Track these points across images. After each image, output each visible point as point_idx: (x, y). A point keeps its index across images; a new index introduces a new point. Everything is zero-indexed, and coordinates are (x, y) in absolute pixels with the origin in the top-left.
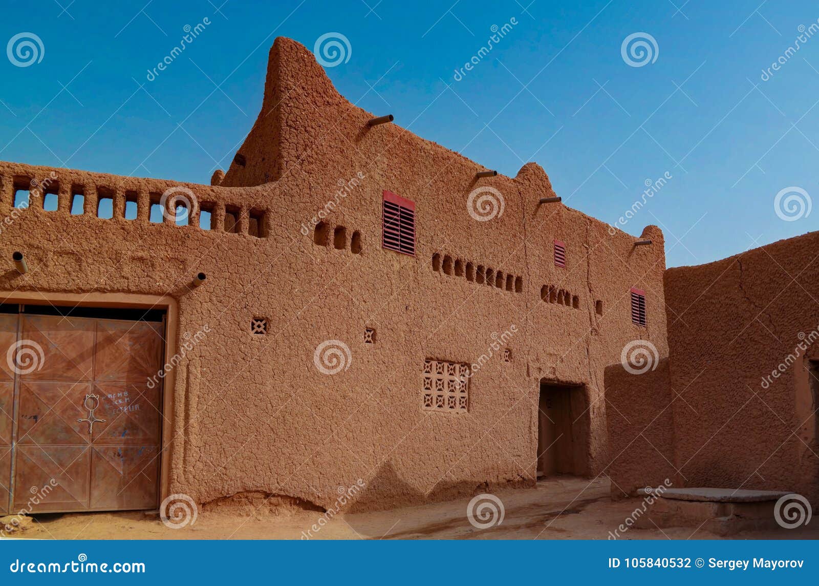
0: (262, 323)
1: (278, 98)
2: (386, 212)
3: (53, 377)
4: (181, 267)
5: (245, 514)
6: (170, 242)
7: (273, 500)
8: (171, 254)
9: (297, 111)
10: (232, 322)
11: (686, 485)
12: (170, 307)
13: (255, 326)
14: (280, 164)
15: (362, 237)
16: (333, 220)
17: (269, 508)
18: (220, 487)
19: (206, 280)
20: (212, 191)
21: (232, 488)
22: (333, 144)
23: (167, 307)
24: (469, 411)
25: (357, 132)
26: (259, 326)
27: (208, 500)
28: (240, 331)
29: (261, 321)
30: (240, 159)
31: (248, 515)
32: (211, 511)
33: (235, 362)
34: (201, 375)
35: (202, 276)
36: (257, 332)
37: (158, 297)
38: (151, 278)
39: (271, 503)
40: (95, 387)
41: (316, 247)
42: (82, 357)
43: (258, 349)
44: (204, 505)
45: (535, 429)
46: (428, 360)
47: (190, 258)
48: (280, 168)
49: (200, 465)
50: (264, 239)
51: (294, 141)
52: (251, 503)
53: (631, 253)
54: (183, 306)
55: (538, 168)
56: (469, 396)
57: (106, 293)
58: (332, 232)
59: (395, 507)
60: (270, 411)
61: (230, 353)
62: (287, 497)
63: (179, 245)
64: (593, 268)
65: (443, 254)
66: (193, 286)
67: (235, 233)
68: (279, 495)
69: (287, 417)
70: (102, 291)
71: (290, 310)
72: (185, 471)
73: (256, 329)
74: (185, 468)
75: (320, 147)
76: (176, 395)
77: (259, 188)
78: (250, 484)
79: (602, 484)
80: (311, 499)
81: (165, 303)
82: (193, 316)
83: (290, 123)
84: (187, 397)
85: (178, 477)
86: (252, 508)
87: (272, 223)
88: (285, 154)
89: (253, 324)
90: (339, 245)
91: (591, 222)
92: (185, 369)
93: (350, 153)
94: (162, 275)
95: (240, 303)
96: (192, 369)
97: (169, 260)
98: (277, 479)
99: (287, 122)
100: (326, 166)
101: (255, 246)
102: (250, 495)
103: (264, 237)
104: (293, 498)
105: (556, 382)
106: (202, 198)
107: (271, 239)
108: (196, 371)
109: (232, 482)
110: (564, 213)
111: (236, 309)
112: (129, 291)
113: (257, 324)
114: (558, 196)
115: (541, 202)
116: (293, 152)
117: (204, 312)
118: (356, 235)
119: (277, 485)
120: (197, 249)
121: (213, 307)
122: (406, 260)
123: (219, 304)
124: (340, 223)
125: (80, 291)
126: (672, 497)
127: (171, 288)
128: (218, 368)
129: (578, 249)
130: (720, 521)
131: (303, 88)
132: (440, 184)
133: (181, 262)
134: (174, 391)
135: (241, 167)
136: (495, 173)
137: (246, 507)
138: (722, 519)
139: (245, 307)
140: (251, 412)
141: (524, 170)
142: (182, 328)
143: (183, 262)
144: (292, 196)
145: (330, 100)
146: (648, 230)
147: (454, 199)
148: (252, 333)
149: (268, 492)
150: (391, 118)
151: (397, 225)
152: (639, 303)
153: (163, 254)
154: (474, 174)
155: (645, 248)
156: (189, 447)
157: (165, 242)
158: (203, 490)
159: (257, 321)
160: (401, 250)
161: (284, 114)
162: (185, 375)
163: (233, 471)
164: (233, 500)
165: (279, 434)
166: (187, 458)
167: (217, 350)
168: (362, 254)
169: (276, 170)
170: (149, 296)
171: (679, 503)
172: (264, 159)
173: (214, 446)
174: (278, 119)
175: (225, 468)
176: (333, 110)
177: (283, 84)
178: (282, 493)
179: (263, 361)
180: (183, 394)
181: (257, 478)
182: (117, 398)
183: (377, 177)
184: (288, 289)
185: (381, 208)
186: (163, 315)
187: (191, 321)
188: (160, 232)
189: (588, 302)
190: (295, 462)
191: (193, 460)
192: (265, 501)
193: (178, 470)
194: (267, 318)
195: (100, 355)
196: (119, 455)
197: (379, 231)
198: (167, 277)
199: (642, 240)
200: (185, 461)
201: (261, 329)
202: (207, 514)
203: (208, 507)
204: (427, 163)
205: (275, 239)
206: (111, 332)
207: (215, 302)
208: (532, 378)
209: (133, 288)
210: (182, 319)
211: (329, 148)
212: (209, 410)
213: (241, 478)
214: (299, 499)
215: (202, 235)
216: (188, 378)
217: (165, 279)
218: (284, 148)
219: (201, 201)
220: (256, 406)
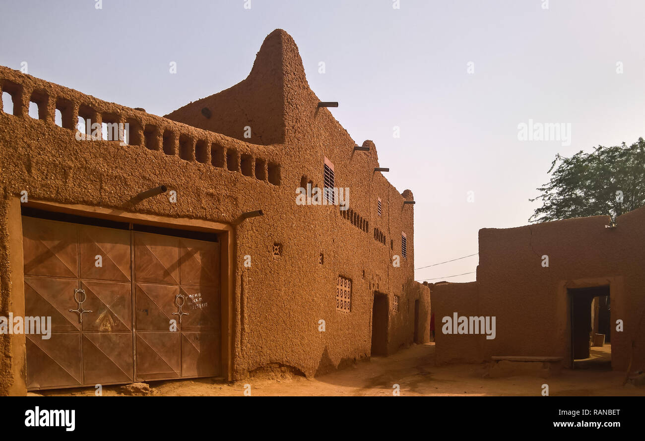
1: (281, 79)
3: (155, 281)
4: (234, 203)
5: (271, 378)
6: (227, 183)
7: (283, 369)
8: (228, 192)
9: (292, 91)
10: (263, 245)
12: (229, 232)
13: (275, 249)
14: (284, 131)
17: (281, 374)
18: (259, 360)
21: (265, 360)
23: (228, 231)
24: (350, 311)
25: (314, 110)
27: (253, 369)
28: (268, 252)
29: (277, 246)
31: (273, 379)
32: (254, 376)
33: (266, 274)
34: (249, 282)
36: (275, 254)
37: (223, 225)
38: (219, 210)
39: (282, 371)
40: (181, 289)
42: (173, 268)
43: (277, 265)
44: (250, 372)
45: (371, 324)
47: (240, 197)
48: (283, 134)
49: (249, 345)
50: (278, 186)
52: (273, 371)
54: (238, 233)
56: (351, 301)
57: (192, 219)
60: (283, 309)
61: (262, 267)
62: (289, 367)
63: (233, 187)
66: (243, 218)
67: (262, 180)
68: (286, 366)
69: (291, 313)
70: (190, 217)
71: (291, 239)
72: (241, 349)
73: (275, 251)
74: (242, 347)
76: (235, 296)
77: (273, 148)
78: (273, 358)
80: (300, 368)
81: (226, 230)
82: (244, 240)
83: (289, 100)
84: (242, 298)
85: (238, 354)
86: (274, 374)
87: (281, 175)
88: (287, 124)
89: (273, 248)
92: (240, 278)
93: (313, 126)
94: (225, 208)
95: (267, 232)
96: (244, 278)
97: (228, 198)
98: (286, 355)
99: (287, 99)
101: (274, 191)
102: (273, 365)
104: (292, 367)
106: (243, 152)
107: (282, 187)
108: (246, 279)
109: (265, 357)
111: (265, 237)
112: (205, 219)
113: (275, 247)
116: (291, 123)
117: (249, 237)
119: (286, 359)
120: (243, 190)
121: (254, 234)
122: (331, 207)
123: (257, 232)
125: (177, 216)
127: (229, 218)
128: (257, 277)
131: (294, 74)
132: (342, 153)
133: (234, 199)
134: (234, 293)
137: (271, 373)
139: (270, 236)
140: (274, 309)
142: (238, 248)
143: (236, 199)
144: (291, 156)
148: (273, 254)
149: (282, 363)
153: (223, 192)
154: (353, 147)
156: (244, 333)
157: (224, 183)
158: (250, 362)
159: (275, 245)
161: (285, 93)
162: (240, 282)
163: (266, 349)
164: (265, 369)
165: (287, 324)
167: (257, 265)
170: (217, 223)
173: (255, 333)
174: (281, 96)
175: (261, 347)
178: (287, 364)
179: (280, 274)
180: (239, 295)
181: (277, 354)
182: (195, 298)
183: (322, 145)
184: (290, 224)
185: (322, 168)
187: (243, 244)
191: (246, 342)
192: (279, 369)
193: (238, 350)
194: (281, 243)
195: (183, 266)
196: (197, 339)
198: (227, 209)
200: (241, 342)
201: (277, 252)
202: (253, 378)
203: (253, 374)
204: (338, 137)
206: (189, 249)
207: (255, 231)
208: (371, 290)
209: (209, 217)
210: (238, 242)
212: (253, 307)
213: (269, 354)
214: (294, 368)
215: (246, 180)
216: (242, 284)
217: (226, 211)
218: (286, 119)
219: (242, 153)
220: (277, 305)
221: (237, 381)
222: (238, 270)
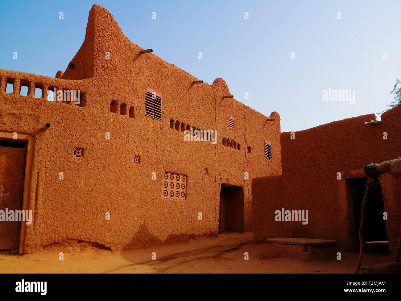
0: (81, 151)
1: (93, 36)
2: (147, 97)
4: (37, 120)
5: (67, 252)
6: (31, 106)
7: (83, 244)
8: (31, 113)
9: (103, 43)
10: (64, 150)
11: (289, 237)
12: (30, 141)
13: (76, 153)
14: (93, 70)
15: (135, 109)
16: (120, 100)
17: (80, 248)
18: (54, 237)
19: (50, 127)
20: (56, 81)
21: (60, 237)
22: (121, 61)
23: (28, 140)
24: (186, 199)
25: (134, 56)
26: (78, 153)
27: (47, 244)
28: (68, 155)
29: (80, 150)
30: (72, 66)
31: (69, 252)
32: (48, 250)
33: (65, 171)
34: (46, 177)
35: (48, 125)
36: (77, 156)
37: (23, 135)
38: (19, 125)
39: (81, 246)
41: (110, 113)
43: (78, 165)
44: (44, 247)
45: (218, 208)
46: (166, 173)
47: (42, 115)
48: (93, 71)
49: (43, 225)
50: (83, 107)
51: (101, 58)
52: (71, 246)
53: (265, 124)
54: (37, 140)
55: (223, 81)
56: (186, 191)
58: (119, 106)
59: (147, 247)
60: (83, 197)
61: (62, 166)
62: (90, 242)
63: (36, 108)
64: (247, 131)
65: (175, 120)
66: (43, 130)
67: (68, 103)
68: (86, 242)
69: (92, 200)
71: (95, 145)
72: (34, 228)
73: (77, 154)
74: (34, 227)
75: (114, 62)
76: (31, 188)
77: (81, 81)
78: (70, 236)
79: (249, 235)
80: (103, 243)
81: (27, 139)
82: (42, 146)
83: (99, 49)
84: (37, 189)
85: (30, 232)
86: (71, 248)
87: (88, 99)
88: (96, 65)
89: (75, 151)
90: (123, 112)
91: (247, 108)
92: (36, 174)
93: (130, 66)
94: (26, 123)
95: (68, 140)
96: (41, 174)
97: (30, 116)
98: (85, 233)
99: (97, 48)
100: (117, 72)
101: (78, 111)
102: (70, 241)
103: (83, 106)
104: (94, 243)
105: (228, 185)
107: (87, 108)
108: (43, 175)
109: (60, 235)
110: (234, 103)
111: (66, 143)
112: (6, 131)
113: (77, 151)
114: (232, 95)
115: (224, 97)
116: (100, 64)
117: (48, 144)
118: (132, 108)
119: (85, 236)
120: (46, 111)
121: (54, 142)
122: (157, 122)
123: (57, 140)
124: (123, 102)
126: (283, 243)
127: (30, 131)
128: (55, 174)
129: (240, 121)
130: (304, 254)
131: (107, 32)
132: (175, 85)
133: (37, 117)
134: (30, 185)
135: (72, 70)
136: (202, 82)
137: (67, 248)
138: (305, 253)
139: (71, 143)
140: (72, 198)
141: (216, 81)
142: (36, 152)
144: (99, 86)
145: (121, 39)
146: (273, 114)
147: (182, 93)
148: (74, 156)
149: (80, 240)
150: (151, 50)
151: (153, 104)
152: (268, 148)
153: (26, 112)
154: (192, 81)
155: (272, 122)
156: (37, 215)
157: (28, 106)
158: (44, 239)
159: (77, 150)
160: (154, 117)
161: (96, 44)
162: (36, 177)
163: (61, 229)
164: (60, 244)
165: (87, 209)
166: (36, 222)
167: (55, 165)
168: (134, 118)
169: (90, 72)
171: (286, 246)
172: (84, 67)
173: (51, 216)
174: (93, 46)
175: (57, 227)
176: (122, 44)
177: (96, 28)
178: (88, 240)
179: (80, 171)
180: (35, 187)
181: (74, 233)
183: (143, 80)
184: (95, 134)
185: (145, 95)
186: (26, 145)
187: (41, 149)
188: (25, 101)
189: (244, 146)
190: (95, 224)
191: (39, 223)
192: (78, 245)
193: (30, 229)
194: (83, 148)
197: (143, 106)
198: (28, 124)
199: (270, 118)
201: (80, 154)
202: (46, 251)
203: (47, 248)
204: (169, 74)
205: (89, 108)
207: (55, 139)
208: (217, 183)
209: (9, 130)
210: (36, 147)
211: (119, 63)
212: (49, 196)
213: (65, 232)
214: (97, 243)
215: (49, 104)
216: (38, 179)
217: (28, 125)
218: (95, 61)
219: (49, 85)
220: (75, 194)
221: (26, 253)
222: (34, 168)
